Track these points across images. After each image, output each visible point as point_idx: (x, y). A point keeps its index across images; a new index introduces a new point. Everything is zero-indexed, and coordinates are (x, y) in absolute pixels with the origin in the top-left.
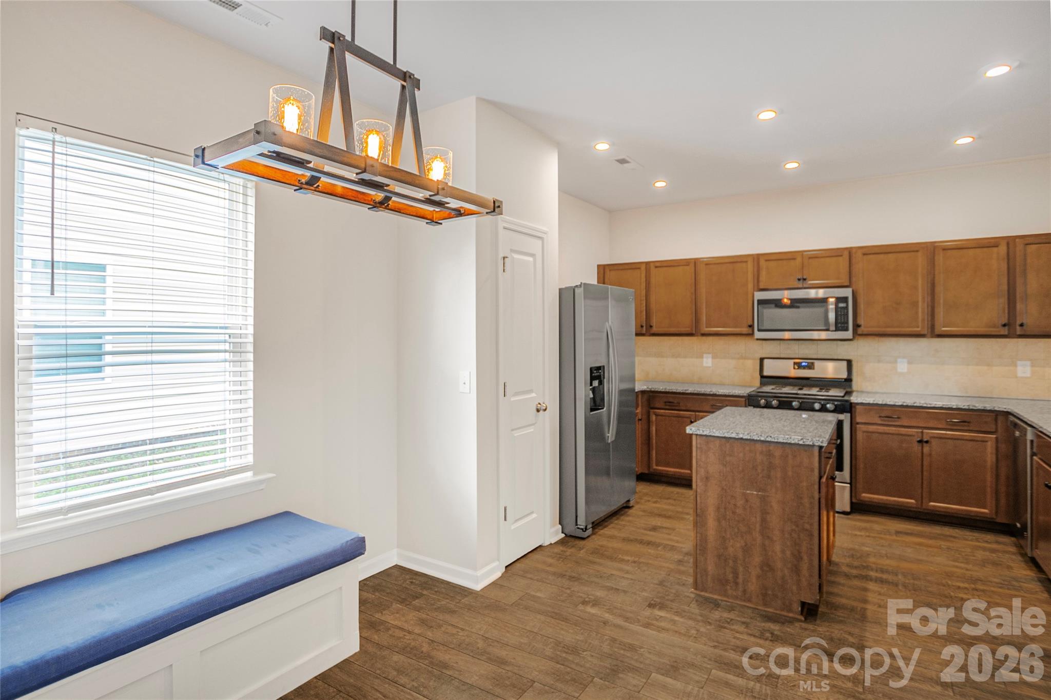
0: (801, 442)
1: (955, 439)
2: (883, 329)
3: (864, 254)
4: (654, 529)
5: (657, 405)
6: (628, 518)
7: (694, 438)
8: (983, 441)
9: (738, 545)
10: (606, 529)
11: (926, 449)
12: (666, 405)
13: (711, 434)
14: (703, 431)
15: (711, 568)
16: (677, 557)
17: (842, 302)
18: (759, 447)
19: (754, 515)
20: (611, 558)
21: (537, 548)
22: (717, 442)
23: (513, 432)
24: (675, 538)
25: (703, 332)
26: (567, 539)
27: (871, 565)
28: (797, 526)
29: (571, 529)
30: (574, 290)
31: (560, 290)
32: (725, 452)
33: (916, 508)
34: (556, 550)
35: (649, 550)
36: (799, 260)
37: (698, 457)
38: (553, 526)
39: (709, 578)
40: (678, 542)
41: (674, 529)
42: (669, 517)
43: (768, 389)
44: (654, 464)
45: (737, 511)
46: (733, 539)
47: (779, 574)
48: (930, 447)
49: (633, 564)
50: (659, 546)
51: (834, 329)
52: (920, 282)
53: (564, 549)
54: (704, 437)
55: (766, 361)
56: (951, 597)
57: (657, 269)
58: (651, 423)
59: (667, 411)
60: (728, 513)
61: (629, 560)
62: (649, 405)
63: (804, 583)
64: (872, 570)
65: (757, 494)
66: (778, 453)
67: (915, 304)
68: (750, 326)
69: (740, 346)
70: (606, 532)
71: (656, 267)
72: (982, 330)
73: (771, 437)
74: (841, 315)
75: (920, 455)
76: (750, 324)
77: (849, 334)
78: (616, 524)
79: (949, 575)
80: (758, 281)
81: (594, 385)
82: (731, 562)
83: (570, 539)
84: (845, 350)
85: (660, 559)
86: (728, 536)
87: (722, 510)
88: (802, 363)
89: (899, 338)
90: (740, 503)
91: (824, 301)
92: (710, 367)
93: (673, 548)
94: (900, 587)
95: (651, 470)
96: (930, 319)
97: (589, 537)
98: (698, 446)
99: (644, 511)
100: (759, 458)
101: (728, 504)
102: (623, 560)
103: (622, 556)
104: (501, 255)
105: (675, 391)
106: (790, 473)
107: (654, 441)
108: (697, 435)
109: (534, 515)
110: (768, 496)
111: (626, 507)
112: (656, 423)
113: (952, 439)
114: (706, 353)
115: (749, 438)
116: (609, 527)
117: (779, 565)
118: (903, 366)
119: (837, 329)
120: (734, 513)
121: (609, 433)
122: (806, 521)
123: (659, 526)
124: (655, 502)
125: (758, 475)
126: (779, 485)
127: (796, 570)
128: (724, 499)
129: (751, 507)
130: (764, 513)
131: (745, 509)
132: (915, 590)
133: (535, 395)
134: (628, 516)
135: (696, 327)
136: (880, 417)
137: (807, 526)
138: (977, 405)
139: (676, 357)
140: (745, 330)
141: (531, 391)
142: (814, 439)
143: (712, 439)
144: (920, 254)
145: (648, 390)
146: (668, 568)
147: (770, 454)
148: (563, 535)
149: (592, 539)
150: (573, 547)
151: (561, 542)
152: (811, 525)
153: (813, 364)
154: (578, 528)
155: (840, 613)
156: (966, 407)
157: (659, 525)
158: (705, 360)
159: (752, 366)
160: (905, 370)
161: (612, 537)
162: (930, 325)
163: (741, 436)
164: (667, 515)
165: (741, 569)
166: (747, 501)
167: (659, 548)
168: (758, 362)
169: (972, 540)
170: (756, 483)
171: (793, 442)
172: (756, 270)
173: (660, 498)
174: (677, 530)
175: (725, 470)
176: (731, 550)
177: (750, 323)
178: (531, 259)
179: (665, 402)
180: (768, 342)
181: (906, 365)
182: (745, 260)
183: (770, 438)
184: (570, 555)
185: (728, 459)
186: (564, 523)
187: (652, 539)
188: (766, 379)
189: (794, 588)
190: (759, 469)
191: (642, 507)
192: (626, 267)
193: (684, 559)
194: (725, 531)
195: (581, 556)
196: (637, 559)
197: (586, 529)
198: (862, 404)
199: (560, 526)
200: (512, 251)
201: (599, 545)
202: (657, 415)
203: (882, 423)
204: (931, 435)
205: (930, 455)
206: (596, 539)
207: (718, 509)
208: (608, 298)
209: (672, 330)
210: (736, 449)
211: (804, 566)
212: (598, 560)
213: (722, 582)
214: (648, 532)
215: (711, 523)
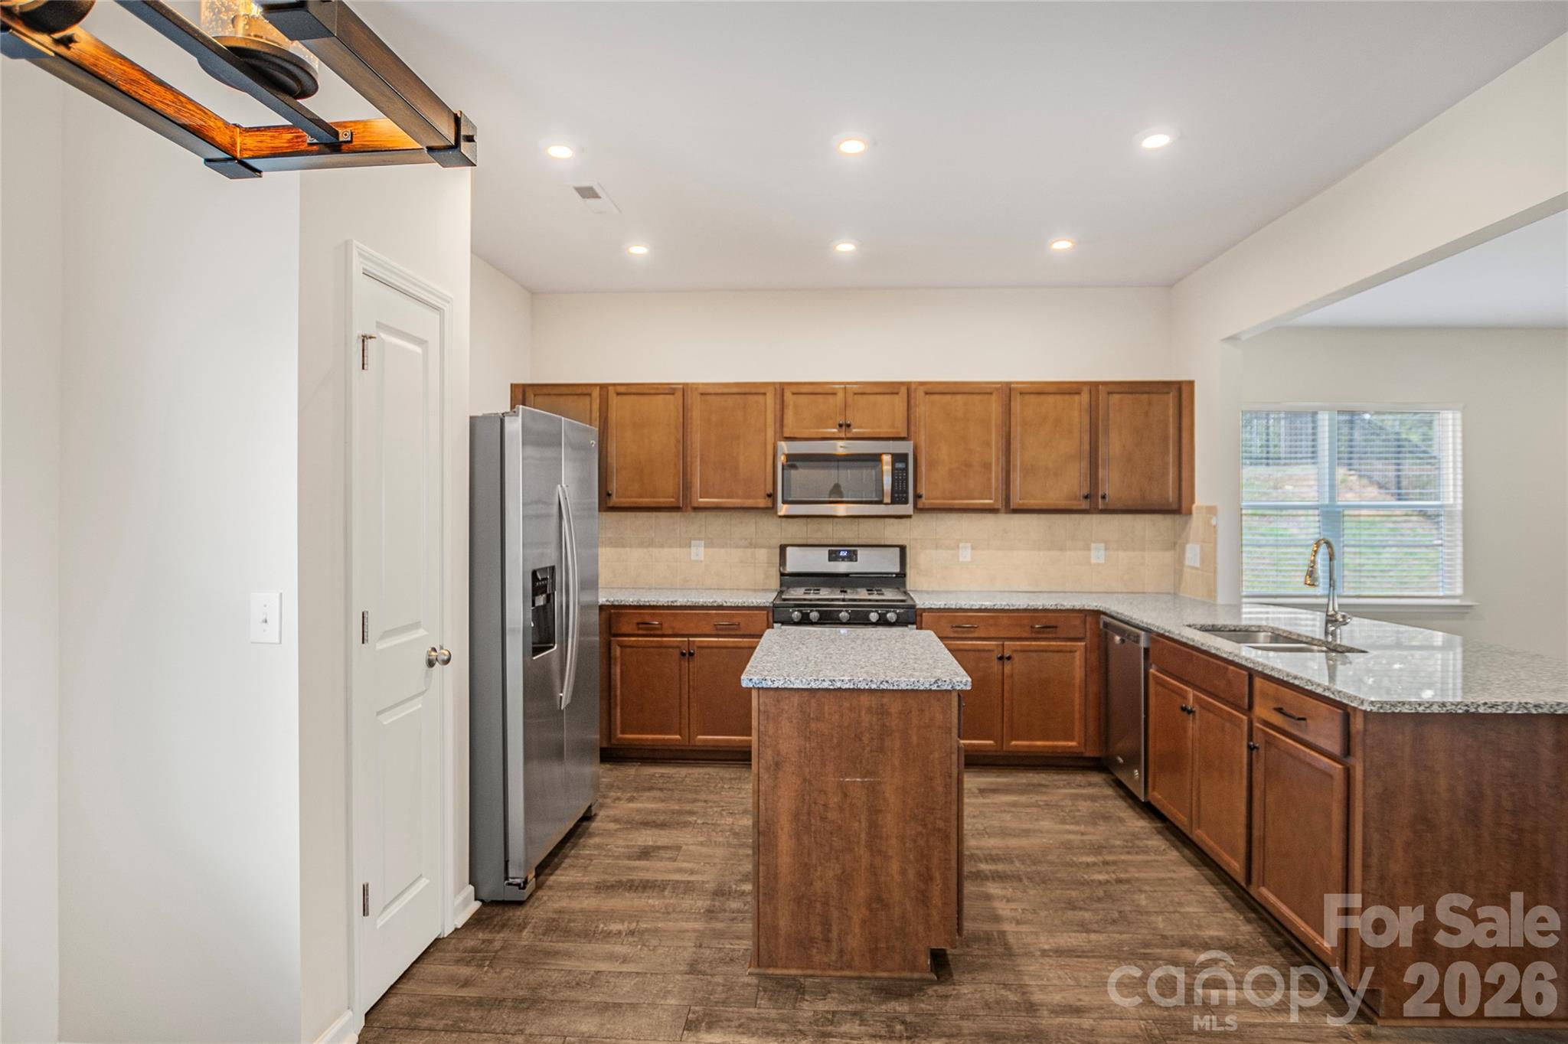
0: (934, 687)
1: (1042, 651)
2: (950, 501)
3: (926, 393)
4: (645, 853)
5: (624, 630)
6: (592, 841)
7: (754, 694)
8: (1071, 652)
9: (831, 874)
10: (558, 872)
11: (1008, 668)
12: (639, 629)
13: (786, 686)
14: (773, 681)
15: (784, 923)
16: (702, 904)
17: (901, 461)
18: (865, 700)
19: (857, 818)
20: (587, 935)
21: (429, 948)
22: (796, 699)
23: (380, 717)
24: (685, 865)
25: (696, 505)
26: (488, 910)
27: (976, 852)
28: (925, 826)
29: (494, 887)
30: (502, 422)
31: (472, 418)
32: (809, 715)
33: (996, 751)
34: (470, 943)
35: (650, 901)
36: (840, 395)
37: (762, 728)
38: (459, 890)
39: (781, 941)
40: (692, 872)
41: (678, 848)
42: (663, 826)
43: (798, 593)
44: (618, 732)
45: (829, 815)
46: (821, 864)
47: (897, 911)
48: (1012, 665)
49: (631, 939)
50: (665, 889)
51: (889, 501)
52: (994, 436)
53: (487, 936)
54: (772, 693)
55: (789, 550)
56: (1088, 883)
57: (619, 397)
58: (613, 661)
59: (640, 639)
60: (813, 821)
61: (620, 932)
62: (610, 628)
63: (936, 917)
64: (980, 861)
65: (862, 782)
66: (895, 707)
67: (987, 466)
68: (769, 496)
69: (748, 527)
70: (562, 879)
71: (618, 394)
72: (1062, 504)
73: (887, 682)
74: (898, 480)
75: (1000, 677)
76: (768, 492)
77: (908, 509)
78: (576, 857)
79: (1068, 847)
80: (782, 425)
81: (537, 605)
82: (818, 905)
83: (497, 910)
84: (894, 532)
85: (674, 915)
86: (814, 861)
87: (804, 818)
88: (840, 551)
89: (960, 515)
90: (834, 800)
91: (876, 458)
92: (701, 561)
93: (689, 888)
94: (1025, 881)
95: (614, 741)
96: (1004, 487)
97: (531, 896)
98: (762, 708)
99: (616, 820)
100: (866, 718)
101: (813, 805)
102: (609, 934)
103: (605, 924)
104: (358, 331)
105: (655, 604)
106: (914, 740)
107: (618, 692)
108: (759, 688)
109: (424, 882)
110: (880, 783)
111: (588, 817)
112: (622, 659)
113: (1036, 651)
114: (695, 539)
115: (852, 687)
116: (564, 865)
117: (897, 895)
118: (966, 554)
119: (893, 502)
120: (823, 819)
121: (562, 692)
122: (939, 816)
123: (652, 846)
124: (631, 800)
125: (864, 749)
126: (897, 762)
127: (924, 899)
128: (807, 798)
129: (852, 805)
130: (874, 812)
131: (841, 809)
132: (1044, 883)
133: (425, 633)
134: (591, 835)
135: (685, 497)
136: (952, 627)
137: (940, 824)
138: (1066, 604)
139: (648, 547)
140: (762, 502)
141: (417, 625)
142: (954, 681)
143: (787, 694)
144: (994, 397)
145: (608, 603)
146: (694, 931)
147: (882, 712)
148: (477, 905)
149: (537, 899)
150: (503, 926)
151: (475, 922)
152: (947, 820)
153: (855, 553)
154: (510, 884)
155: (976, 950)
156: (1053, 607)
157: (651, 843)
158: (693, 550)
159: (765, 557)
160: (968, 559)
161: (575, 887)
162: (1004, 497)
163: (838, 685)
164: (658, 822)
165: (835, 914)
166: (845, 795)
167: (666, 893)
168: (778, 551)
169: (1064, 787)
170: (861, 762)
171: (922, 688)
172: (778, 407)
173: (636, 789)
174: (684, 847)
175: (808, 745)
176: (818, 885)
177: (770, 490)
178: (418, 349)
179: (638, 624)
180: (796, 520)
181: (969, 550)
182: (762, 391)
183: (886, 685)
184: (502, 948)
185: (813, 725)
186: (480, 876)
187: (648, 876)
188: (789, 579)
189: (921, 929)
190: (866, 738)
191: (611, 812)
192: (565, 390)
193: (714, 906)
194: (809, 854)
195: (526, 943)
196: (634, 924)
197: (526, 882)
198: (930, 610)
199: (471, 888)
200: (379, 325)
201: (555, 912)
202: (622, 646)
203: (956, 635)
204: (1014, 648)
205: (1012, 675)
206: (545, 898)
207: (796, 816)
208: (560, 444)
209: (646, 501)
210: (826, 708)
211: (936, 890)
212: (561, 946)
213: (803, 944)
214: (637, 863)
215: (785, 843)
